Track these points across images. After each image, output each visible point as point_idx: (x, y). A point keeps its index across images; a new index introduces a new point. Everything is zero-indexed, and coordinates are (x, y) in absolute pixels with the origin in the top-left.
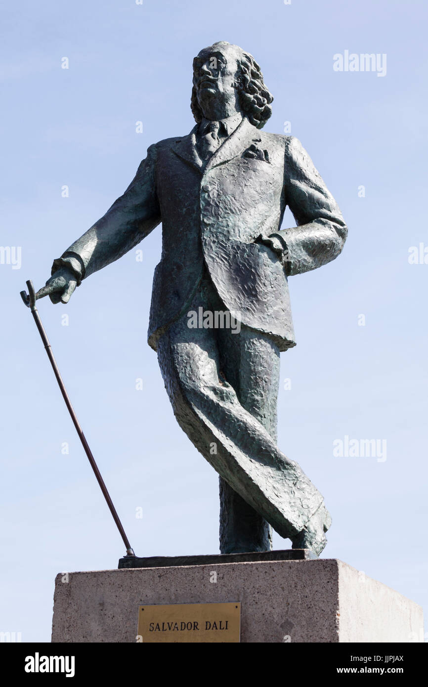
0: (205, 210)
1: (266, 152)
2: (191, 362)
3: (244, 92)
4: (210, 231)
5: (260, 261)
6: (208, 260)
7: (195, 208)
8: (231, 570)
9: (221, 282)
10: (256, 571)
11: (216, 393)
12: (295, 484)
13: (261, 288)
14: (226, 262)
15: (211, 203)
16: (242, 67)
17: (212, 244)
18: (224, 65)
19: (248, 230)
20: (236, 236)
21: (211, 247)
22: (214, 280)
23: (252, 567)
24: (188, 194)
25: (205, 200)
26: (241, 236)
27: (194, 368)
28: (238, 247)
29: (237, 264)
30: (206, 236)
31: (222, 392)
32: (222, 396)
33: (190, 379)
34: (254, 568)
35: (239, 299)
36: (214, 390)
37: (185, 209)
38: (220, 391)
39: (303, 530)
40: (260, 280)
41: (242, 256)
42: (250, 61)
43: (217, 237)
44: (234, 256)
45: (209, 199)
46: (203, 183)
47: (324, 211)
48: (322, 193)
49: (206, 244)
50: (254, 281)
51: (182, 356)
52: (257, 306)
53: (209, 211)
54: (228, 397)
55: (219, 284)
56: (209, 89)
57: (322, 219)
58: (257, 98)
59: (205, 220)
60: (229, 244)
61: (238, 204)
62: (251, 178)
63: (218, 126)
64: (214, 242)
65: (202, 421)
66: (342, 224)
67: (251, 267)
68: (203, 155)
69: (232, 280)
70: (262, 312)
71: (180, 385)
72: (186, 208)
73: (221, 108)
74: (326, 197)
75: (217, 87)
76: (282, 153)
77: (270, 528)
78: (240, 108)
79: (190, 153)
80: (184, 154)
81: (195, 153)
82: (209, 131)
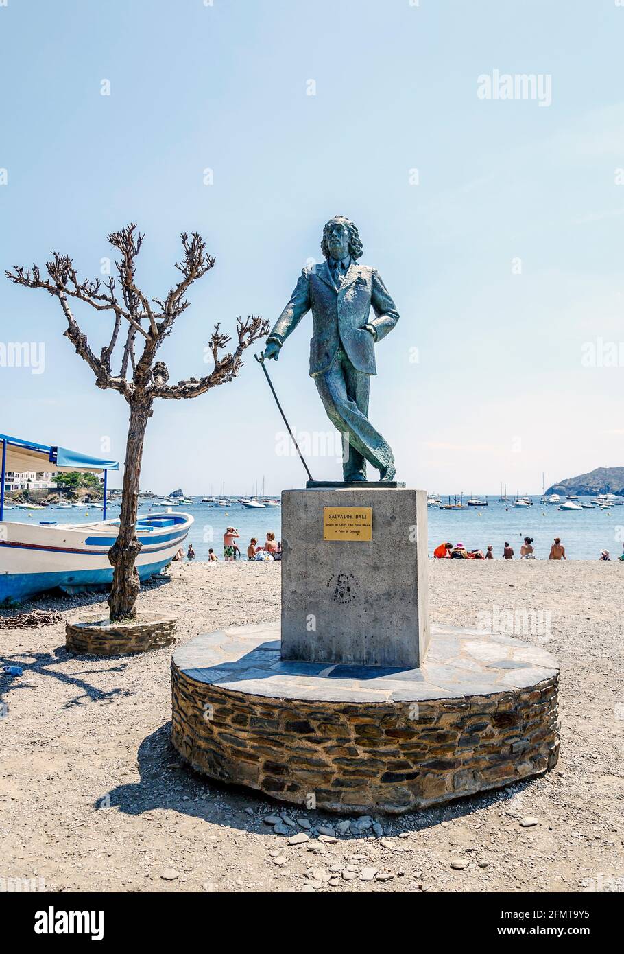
1: (365, 280)
2: (338, 390)
3: (351, 245)
4: (343, 324)
5: (366, 339)
6: (342, 339)
7: (335, 312)
8: (367, 493)
10: (378, 494)
12: (381, 445)
13: (366, 352)
14: (351, 340)
15: (343, 309)
16: (351, 231)
18: (343, 231)
19: (359, 322)
20: (354, 327)
21: (344, 332)
22: (346, 350)
24: (331, 304)
25: (340, 307)
26: (356, 326)
27: (339, 394)
28: (355, 331)
29: (356, 341)
30: (341, 327)
32: (351, 406)
33: (338, 399)
34: (377, 492)
35: (357, 358)
36: (348, 404)
37: (330, 311)
38: (351, 404)
39: (387, 467)
40: (366, 348)
41: (358, 337)
43: (346, 327)
44: (354, 337)
45: (342, 307)
46: (338, 299)
47: (390, 308)
49: (341, 331)
50: (364, 349)
51: (333, 387)
52: (365, 361)
53: (341, 314)
54: (353, 406)
55: (348, 351)
56: (336, 244)
57: (389, 313)
58: (357, 247)
59: (341, 319)
60: (351, 331)
63: (339, 263)
64: (345, 330)
67: (362, 342)
68: (336, 282)
69: (354, 349)
70: (366, 363)
73: (341, 254)
75: (339, 243)
76: (371, 279)
77: (367, 462)
78: (349, 252)
79: (329, 279)
80: (325, 279)
81: (332, 280)
82: (335, 266)
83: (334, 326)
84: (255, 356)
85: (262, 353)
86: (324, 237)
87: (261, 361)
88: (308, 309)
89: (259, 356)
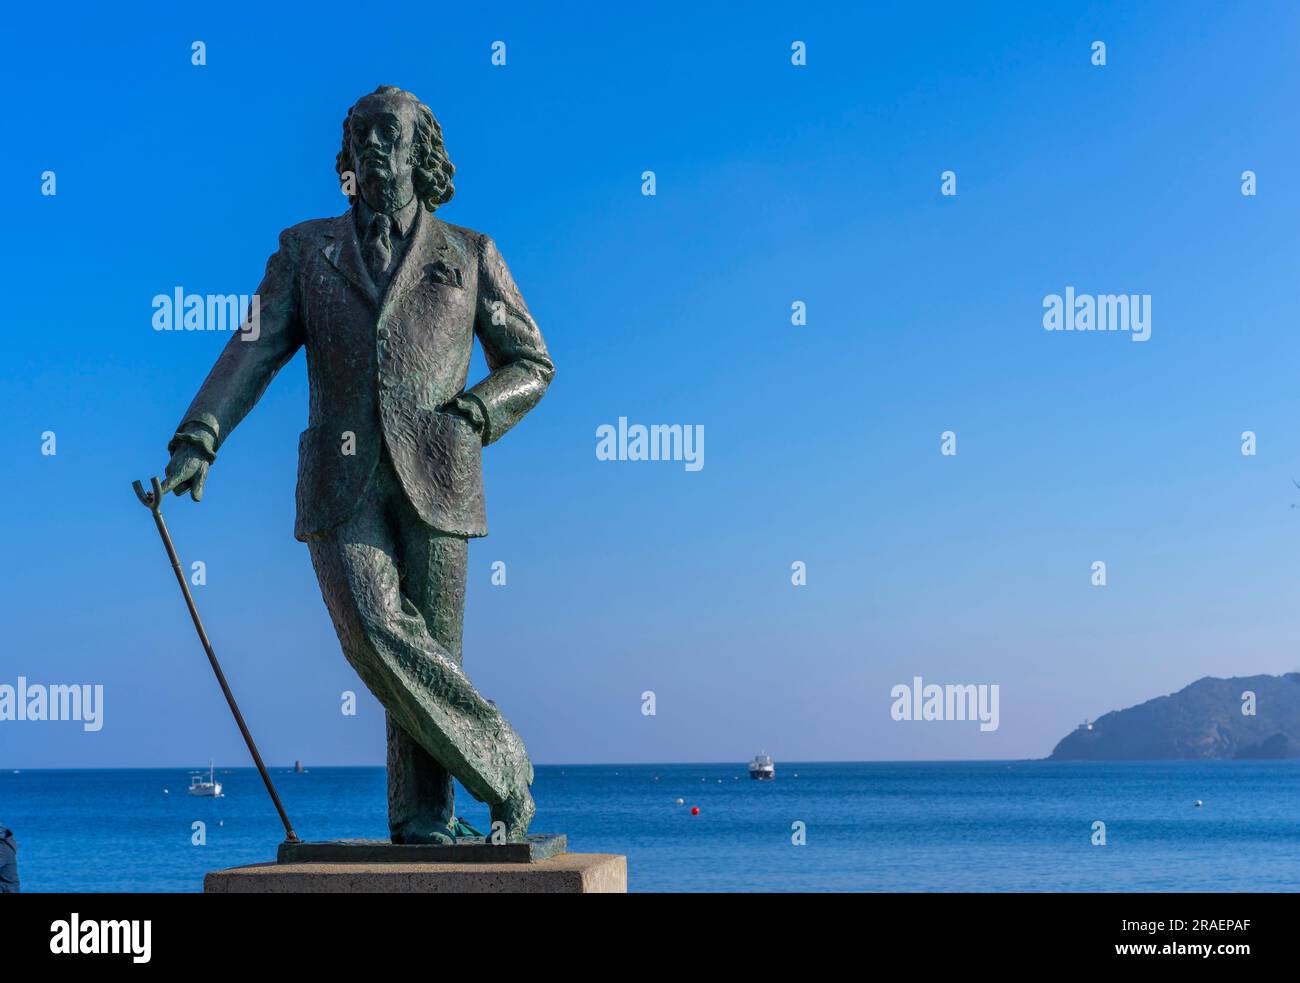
0: (384, 365)
1: (457, 271)
2: (372, 585)
3: (422, 169)
4: (391, 396)
5: (457, 439)
6: (389, 439)
7: (369, 362)
8: (447, 880)
9: (406, 471)
10: (479, 883)
11: (404, 627)
12: (496, 736)
13: (457, 476)
14: (412, 442)
15: (392, 355)
16: (421, 132)
17: (393, 415)
18: (398, 133)
19: (438, 391)
20: (424, 404)
21: (393, 420)
22: (398, 469)
23: (474, 877)
24: (358, 338)
25: (383, 350)
26: (431, 402)
27: (377, 596)
28: (427, 418)
29: (427, 445)
30: (386, 404)
31: (411, 625)
32: (411, 630)
33: (373, 611)
34: (477, 879)
35: (430, 494)
36: (402, 623)
37: (354, 361)
38: (409, 624)
39: (509, 797)
40: (456, 465)
41: (433, 432)
42: (430, 123)
43: (400, 406)
44: (423, 433)
45: (389, 350)
46: (380, 326)
47: (527, 348)
48: (525, 321)
49: (385, 416)
50: (449, 468)
51: (358, 577)
52: (452, 501)
53: (388, 367)
54: (417, 630)
55: (404, 474)
56: (378, 169)
57: (525, 362)
58: (437, 176)
59: (385, 382)
60: (416, 416)
61: (425, 357)
62: (441, 316)
63: (389, 223)
64: (396, 412)
65: (389, 670)
66: (548, 366)
67: (445, 448)
68: (374, 276)
69: (420, 467)
70: (456, 507)
71: (360, 621)
72: (356, 358)
73: (392, 195)
74: (531, 328)
75: (388, 167)
76: (476, 267)
77: (454, 781)
78: (416, 190)
79: (355, 269)
80: (344, 267)
81: (364, 270)
82: (376, 230)
83: (366, 399)
84: (137, 486)
85: (154, 481)
86: (346, 143)
87: (151, 501)
88: (292, 350)
89: (148, 488)
